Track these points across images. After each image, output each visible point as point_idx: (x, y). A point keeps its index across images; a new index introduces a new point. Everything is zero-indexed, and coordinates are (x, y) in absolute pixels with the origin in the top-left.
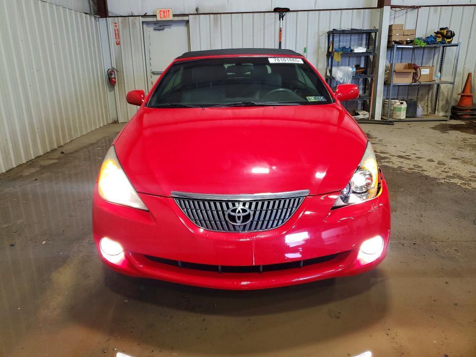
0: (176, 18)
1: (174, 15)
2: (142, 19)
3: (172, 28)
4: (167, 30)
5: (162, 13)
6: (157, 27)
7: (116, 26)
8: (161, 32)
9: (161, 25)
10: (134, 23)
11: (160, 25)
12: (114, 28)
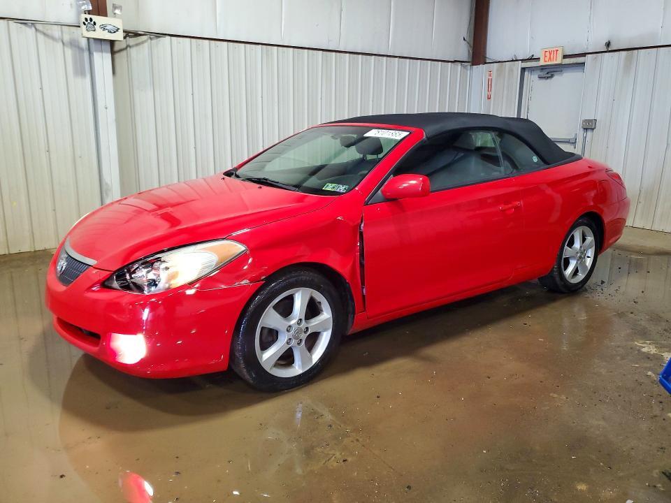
0: (567, 61)
1: (565, 57)
2: (520, 65)
3: (565, 74)
4: (556, 77)
5: (548, 54)
6: (543, 74)
7: (490, 75)
8: (548, 81)
9: (549, 72)
10: (511, 70)
11: (548, 70)
12: (487, 77)
